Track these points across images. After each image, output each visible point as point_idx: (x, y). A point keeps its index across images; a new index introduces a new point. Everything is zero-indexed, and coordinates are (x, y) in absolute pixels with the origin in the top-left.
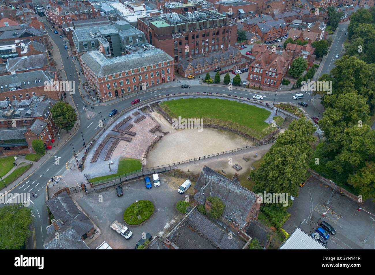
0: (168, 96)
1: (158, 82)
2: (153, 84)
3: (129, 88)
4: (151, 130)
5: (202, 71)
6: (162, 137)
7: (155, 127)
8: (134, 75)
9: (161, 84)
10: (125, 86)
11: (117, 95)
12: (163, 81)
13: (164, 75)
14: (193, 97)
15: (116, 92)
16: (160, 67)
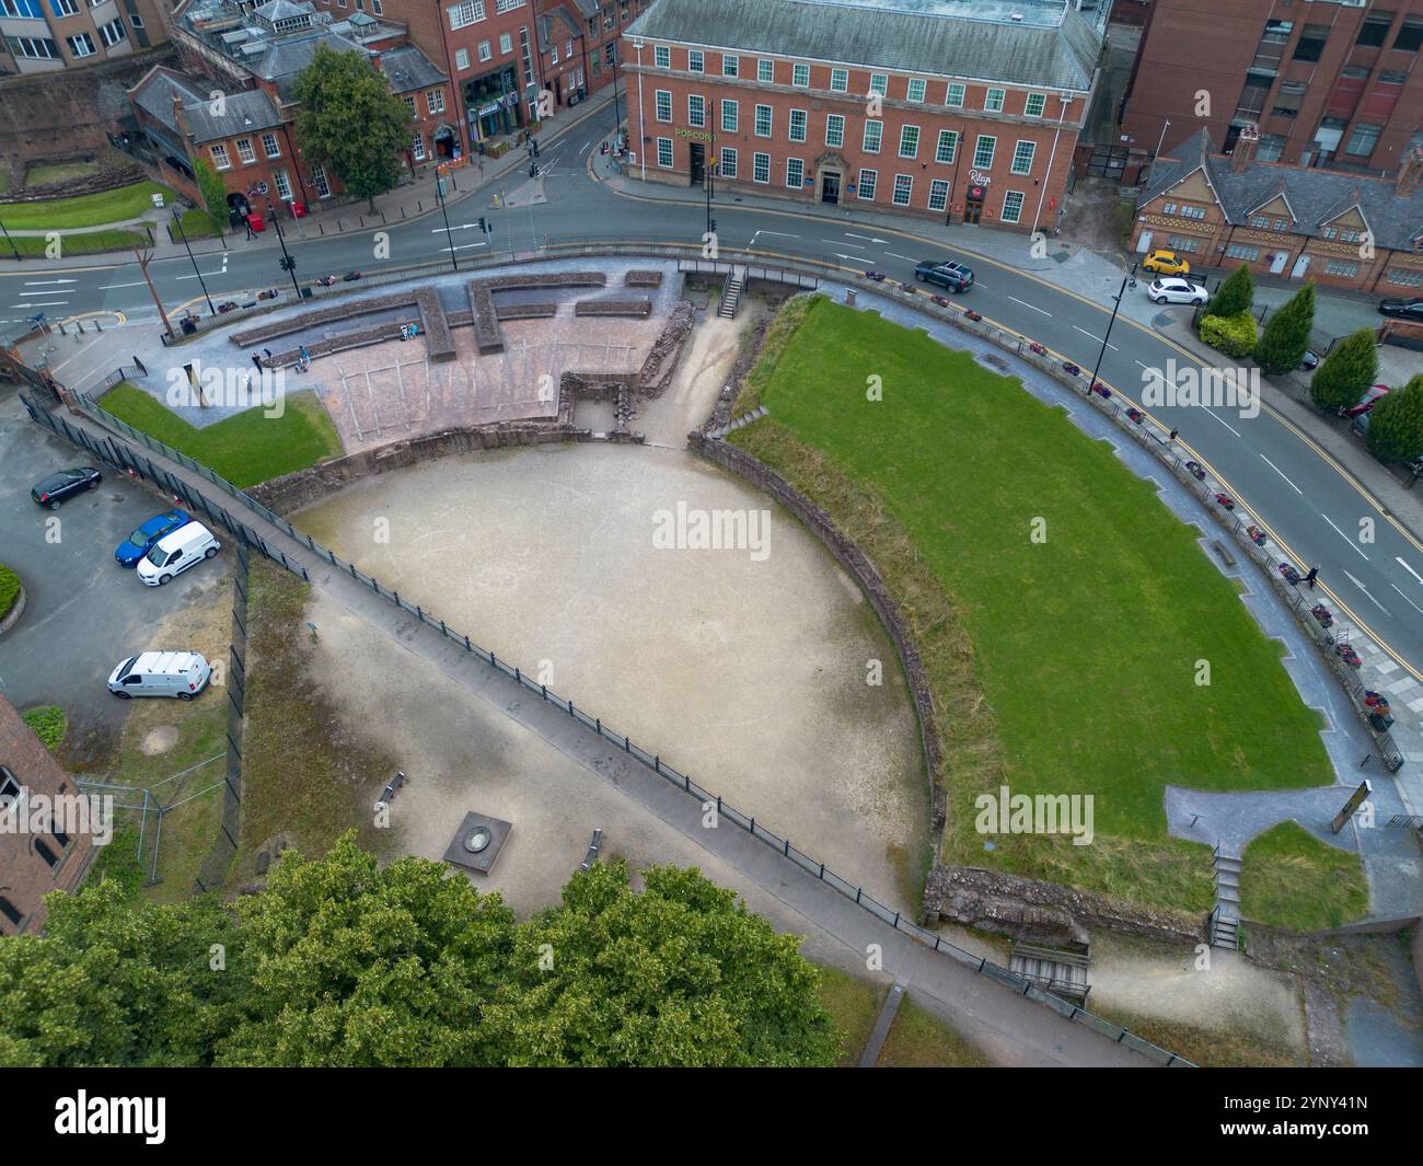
0: (869, 282)
1: (937, 201)
2: (901, 197)
3: (762, 160)
4: (586, 376)
5: (1291, 265)
6: (585, 437)
7: (613, 377)
8: (802, 95)
9: (948, 219)
10: (744, 138)
11: (697, 174)
12: (973, 208)
13: (985, 173)
14: (990, 359)
15: (696, 152)
16: (972, 113)
